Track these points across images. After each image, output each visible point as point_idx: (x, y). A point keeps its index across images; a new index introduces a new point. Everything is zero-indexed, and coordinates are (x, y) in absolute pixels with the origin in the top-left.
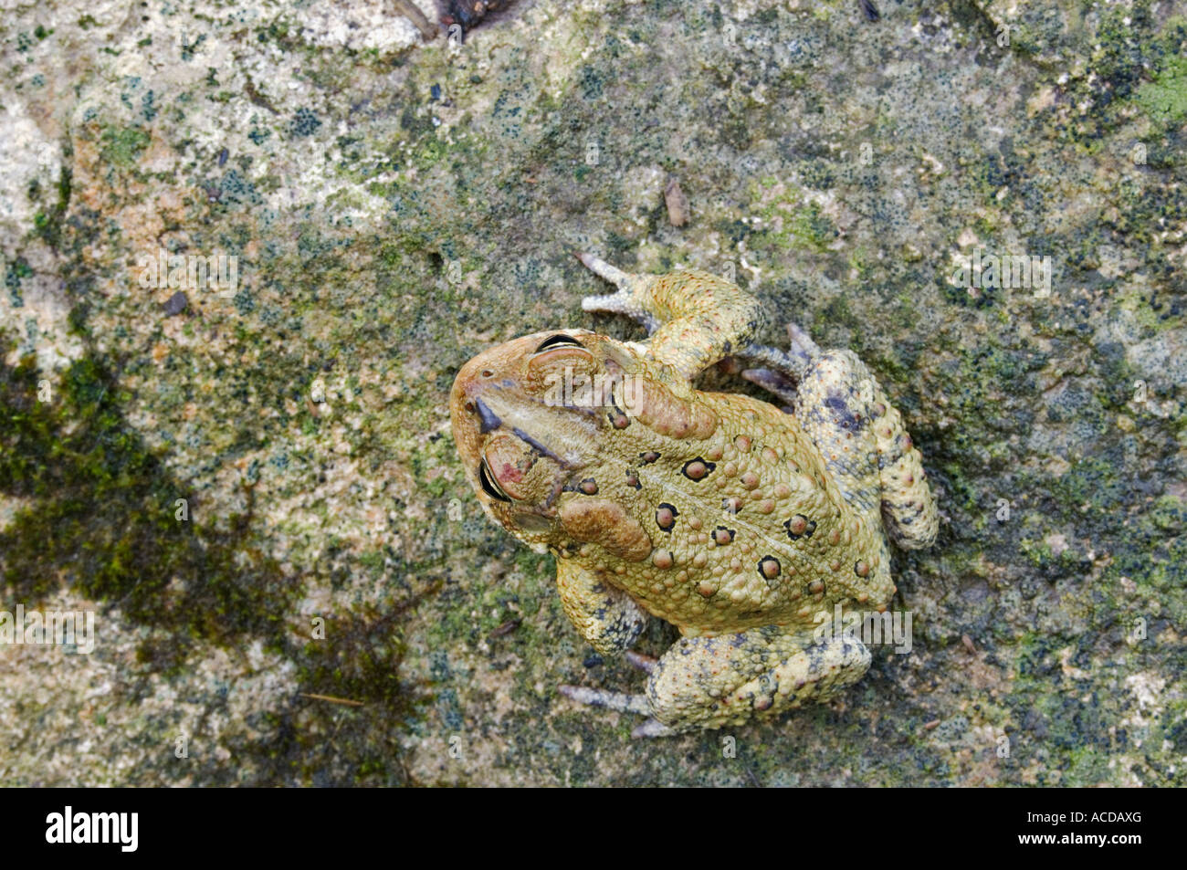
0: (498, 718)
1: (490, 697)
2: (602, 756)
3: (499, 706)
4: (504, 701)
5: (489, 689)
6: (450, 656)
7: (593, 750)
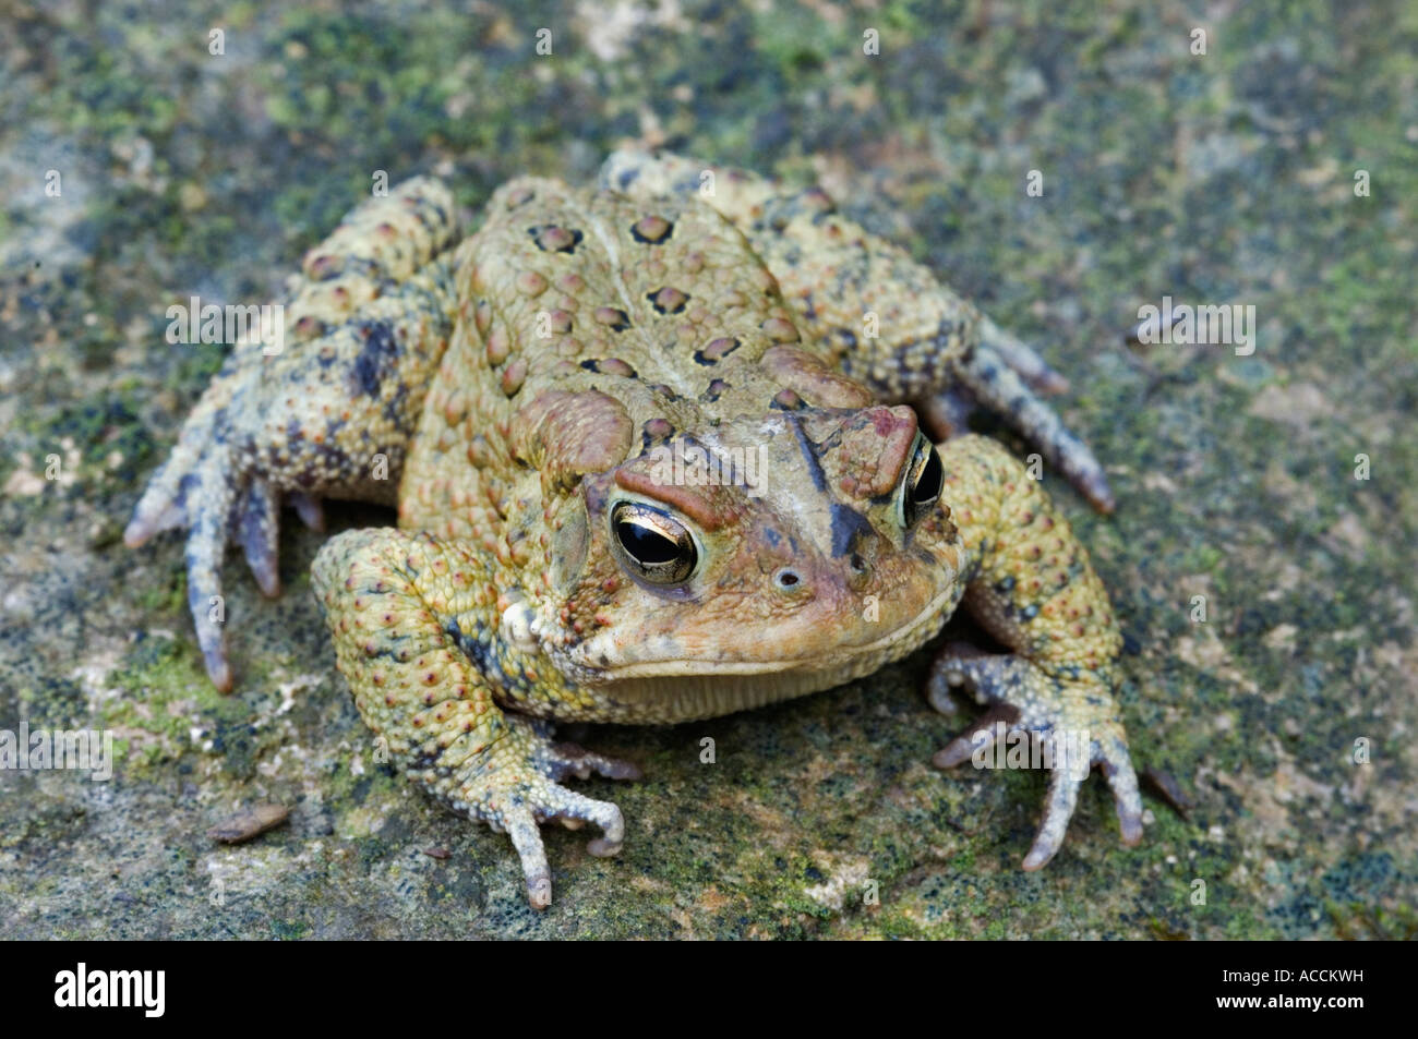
0: (1324, 791)
1: (1297, 812)
2: (1273, 587)
3: (1303, 794)
4: (1289, 784)
5: (1284, 813)
6: (1272, 903)
7: (1273, 607)
